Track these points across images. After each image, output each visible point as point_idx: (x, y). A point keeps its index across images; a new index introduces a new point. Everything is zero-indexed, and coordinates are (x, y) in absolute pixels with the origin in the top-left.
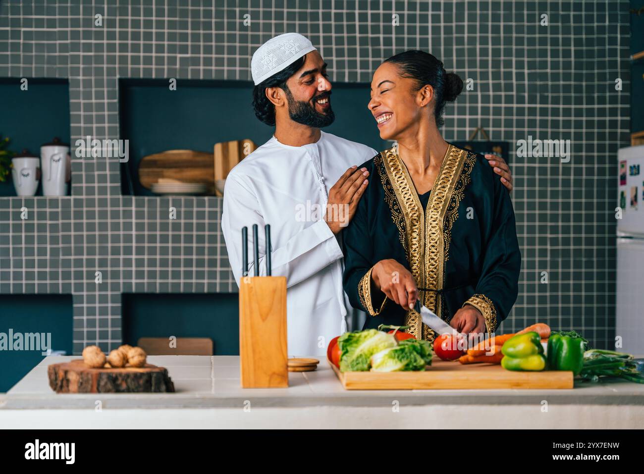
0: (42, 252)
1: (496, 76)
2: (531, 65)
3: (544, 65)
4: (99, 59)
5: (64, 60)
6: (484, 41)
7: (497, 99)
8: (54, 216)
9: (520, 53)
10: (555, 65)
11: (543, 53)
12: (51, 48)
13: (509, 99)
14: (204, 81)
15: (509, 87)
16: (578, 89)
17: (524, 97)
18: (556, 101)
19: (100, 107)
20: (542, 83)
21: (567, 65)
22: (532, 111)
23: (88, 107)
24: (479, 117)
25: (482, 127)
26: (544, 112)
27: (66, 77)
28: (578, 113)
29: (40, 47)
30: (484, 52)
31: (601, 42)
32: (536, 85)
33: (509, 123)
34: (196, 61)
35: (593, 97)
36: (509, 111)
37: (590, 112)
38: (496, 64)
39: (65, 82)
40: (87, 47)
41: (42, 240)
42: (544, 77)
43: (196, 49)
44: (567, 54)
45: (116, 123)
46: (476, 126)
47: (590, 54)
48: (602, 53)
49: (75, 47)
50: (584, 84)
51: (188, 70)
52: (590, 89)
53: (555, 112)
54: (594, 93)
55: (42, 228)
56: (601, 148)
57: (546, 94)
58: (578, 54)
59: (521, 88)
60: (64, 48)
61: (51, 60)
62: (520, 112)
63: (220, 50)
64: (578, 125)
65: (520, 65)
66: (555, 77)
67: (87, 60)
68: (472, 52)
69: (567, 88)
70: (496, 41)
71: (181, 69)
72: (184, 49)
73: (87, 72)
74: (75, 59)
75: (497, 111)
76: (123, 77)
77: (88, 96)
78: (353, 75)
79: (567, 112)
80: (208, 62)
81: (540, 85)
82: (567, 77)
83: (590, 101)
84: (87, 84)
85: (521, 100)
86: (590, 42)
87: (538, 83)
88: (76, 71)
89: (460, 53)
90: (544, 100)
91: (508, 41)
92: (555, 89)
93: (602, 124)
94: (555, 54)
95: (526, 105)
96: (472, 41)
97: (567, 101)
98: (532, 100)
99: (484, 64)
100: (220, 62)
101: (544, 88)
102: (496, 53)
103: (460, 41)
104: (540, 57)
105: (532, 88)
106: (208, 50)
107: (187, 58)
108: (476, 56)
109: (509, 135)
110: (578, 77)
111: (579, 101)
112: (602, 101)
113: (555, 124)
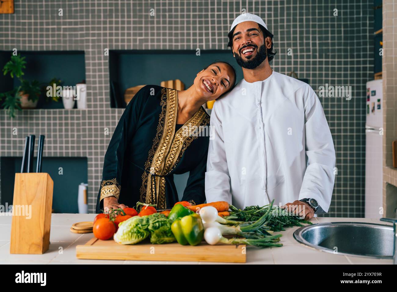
0: (73, 136)
1: (301, 44)
2: (320, 39)
3: (327, 38)
4: (99, 41)
5: (82, 41)
6: (295, 26)
7: (302, 57)
8: (78, 119)
9: (314, 32)
10: (333, 38)
11: (326, 32)
12: (76, 36)
13: (308, 57)
14: (150, 50)
15: (308, 50)
16: (346, 51)
17: (316, 55)
18: (333, 57)
19: (100, 64)
21: (339, 38)
22: (321, 63)
23: (94, 65)
24: (292, 66)
25: (294, 71)
26: (327, 63)
27: (82, 50)
28: (346, 63)
29: (71, 35)
30: (295, 32)
31: (358, 25)
32: (322, 49)
33: (308, 69)
34: (146, 41)
35: (354, 55)
36: (308, 63)
37: (352, 63)
38: (301, 38)
39: (82, 53)
40: (93, 35)
41: (72, 130)
42: (327, 45)
43: (146, 35)
44: (339, 32)
45: (107, 72)
46: (291, 71)
47: (352, 32)
48: (358, 31)
49: (87, 35)
50: (349, 48)
51: (142, 45)
52: (352, 50)
53: (333, 63)
54: (354, 52)
55: (72, 124)
56: (358, 82)
57: (328, 54)
58: (345, 32)
59: (314, 51)
60: (82, 35)
61: (76, 41)
62: (314, 63)
63: (158, 35)
64: (346, 69)
65: (314, 39)
66: (333, 45)
67: (93, 41)
68: (288, 33)
69: (339, 50)
70: (301, 26)
71: (139, 45)
72: (141, 35)
73: (93, 47)
74: (88, 41)
75: (302, 63)
76: (111, 49)
77: (94, 59)
79: (340, 63)
80: (153, 41)
81: (325, 49)
82: (339, 44)
83: (352, 57)
84: (93, 53)
85: (314, 57)
86: (352, 26)
87: (324, 48)
88: (88, 47)
89: (282, 33)
90: (327, 57)
91: (308, 26)
92: (333, 51)
93: (358, 69)
94: (333, 32)
95: (318, 60)
96: (288, 27)
97: (339, 57)
98: (321, 57)
99: (295, 39)
100: (159, 41)
101: (327, 50)
102: (301, 32)
103: (282, 27)
104: (325, 34)
105: (321, 51)
106: (153, 35)
107: (142, 39)
108: (290, 34)
109: (308, 75)
110: (346, 44)
111: (346, 57)
112: (358, 56)
113: (333, 69)
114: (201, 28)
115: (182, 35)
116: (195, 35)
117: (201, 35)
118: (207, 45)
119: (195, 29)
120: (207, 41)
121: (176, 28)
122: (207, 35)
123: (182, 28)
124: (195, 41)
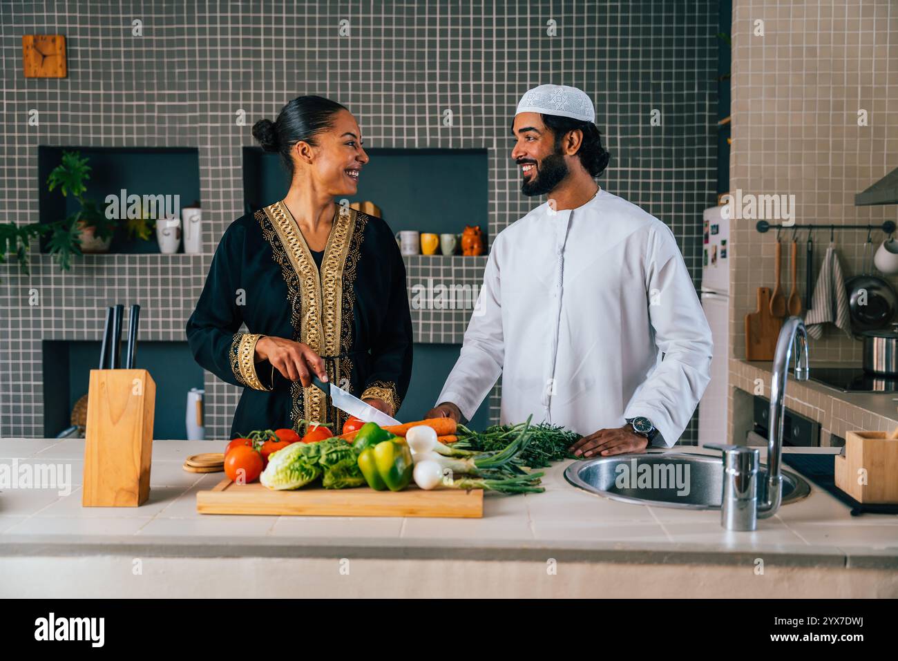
0: (176, 303)
2: (624, 131)
3: (635, 131)
4: (225, 130)
5: (193, 130)
8: (186, 271)
9: (613, 120)
10: (646, 131)
11: (635, 120)
12: (182, 120)
16: (668, 153)
17: (616, 161)
18: (647, 164)
19: (226, 173)
20: (634, 148)
21: (657, 131)
22: (624, 174)
23: (215, 173)
26: (635, 175)
27: (194, 146)
28: (668, 175)
29: (172, 120)
31: (691, 108)
32: (628, 150)
35: (682, 161)
37: (679, 175)
39: (194, 151)
40: (214, 119)
41: (176, 293)
42: (635, 142)
45: (240, 187)
47: (680, 120)
48: (691, 119)
49: (203, 119)
50: (673, 148)
52: (679, 153)
53: (646, 175)
54: (683, 156)
55: (176, 282)
56: (690, 208)
57: (637, 158)
58: (668, 120)
60: (193, 120)
61: (183, 131)
62: (613, 175)
64: (668, 187)
65: (613, 131)
66: (646, 142)
67: (214, 130)
69: (657, 153)
73: (214, 141)
74: (204, 130)
76: (247, 145)
77: (215, 163)
78: (456, 141)
79: (657, 175)
81: (632, 150)
82: (657, 142)
83: (679, 164)
84: (214, 152)
85: (613, 164)
86: (680, 109)
87: (630, 148)
88: (204, 141)
90: (635, 164)
92: (646, 153)
93: (690, 186)
94: (646, 120)
95: (619, 169)
97: (657, 164)
98: (624, 164)
101: (636, 152)
104: (632, 123)
105: (625, 153)
110: (668, 142)
111: (668, 164)
112: (690, 164)
113: (646, 186)
114: (410, 110)
115: (377, 121)
116: (399, 121)
117: (410, 121)
118: (422, 141)
119: (399, 110)
120: (422, 132)
121: (366, 109)
122: (422, 121)
123: (377, 109)
124: (399, 132)
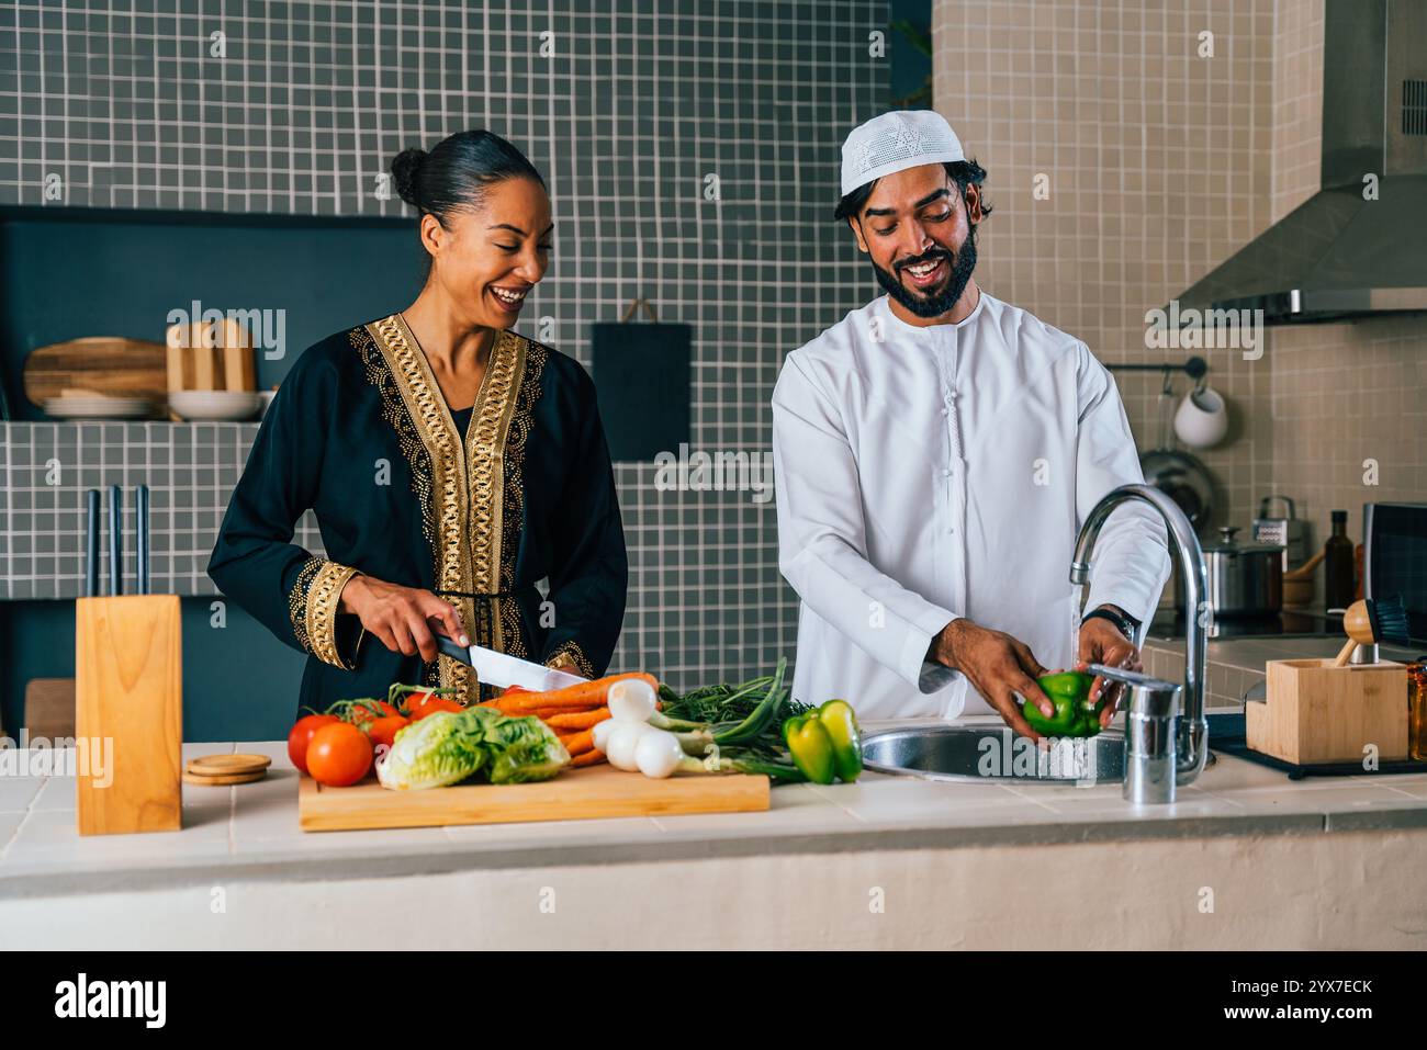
1: (668, 209)
2: (727, 192)
3: (748, 192)
6: (646, 148)
7: (670, 251)
9: (708, 171)
10: (768, 193)
11: (748, 172)
13: (690, 251)
14: (139, 211)
15: (689, 230)
16: (807, 234)
17: (716, 246)
18: (769, 254)
20: (746, 223)
21: (788, 193)
22: (730, 272)
24: (639, 280)
25: (645, 298)
26: (750, 273)
28: (808, 275)
30: (647, 168)
32: (735, 227)
33: (690, 292)
34: (124, 176)
35: (832, 249)
36: (690, 271)
37: (827, 274)
38: (667, 190)
42: (748, 212)
43: (124, 154)
44: (787, 174)
46: (635, 297)
50: (816, 225)
51: (109, 191)
52: (827, 235)
53: (769, 274)
54: (833, 241)
57: (753, 242)
58: (806, 174)
59: (710, 232)
62: (710, 272)
63: (168, 155)
64: (808, 295)
65: (708, 192)
66: (768, 213)
68: (626, 168)
69: (788, 233)
70: (667, 149)
71: (95, 190)
72: (101, 153)
75: (670, 271)
79: (788, 274)
80: (147, 177)
81: (744, 227)
82: (788, 213)
83: (827, 255)
85: (710, 252)
87: (740, 223)
89: (605, 168)
90: (750, 253)
91: (687, 149)
92: (769, 233)
94: (767, 173)
95: (720, 261)
96: (625, 148)
97: (788, 254)
98: (730, 252)
99: (647, 189)
100: (169, 177)
101: (750, 232)
102: (667, 169)
103: (605, 148)
104: (741, 178)
105: (730, 232)
106: (146, 155)
107: (108, 169)
108: (632, 174)
109: (690, 312)
110: (807, 214)
111: (808, 255)
113: (769, 294)
114: (325, 141)
115: (258, 159)
116: (303, 161)
117: (324, 162)
118: (349, 202)
119: (303, 140)
120: (348, 184)
121: (236, 138)
122: (347, 163)
123: (258, 138)
124: (303, 183)
